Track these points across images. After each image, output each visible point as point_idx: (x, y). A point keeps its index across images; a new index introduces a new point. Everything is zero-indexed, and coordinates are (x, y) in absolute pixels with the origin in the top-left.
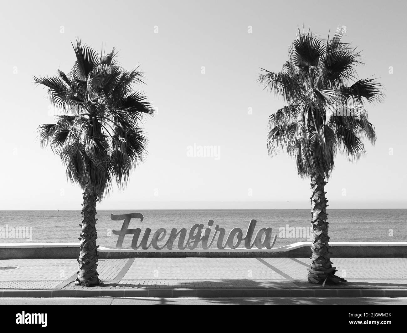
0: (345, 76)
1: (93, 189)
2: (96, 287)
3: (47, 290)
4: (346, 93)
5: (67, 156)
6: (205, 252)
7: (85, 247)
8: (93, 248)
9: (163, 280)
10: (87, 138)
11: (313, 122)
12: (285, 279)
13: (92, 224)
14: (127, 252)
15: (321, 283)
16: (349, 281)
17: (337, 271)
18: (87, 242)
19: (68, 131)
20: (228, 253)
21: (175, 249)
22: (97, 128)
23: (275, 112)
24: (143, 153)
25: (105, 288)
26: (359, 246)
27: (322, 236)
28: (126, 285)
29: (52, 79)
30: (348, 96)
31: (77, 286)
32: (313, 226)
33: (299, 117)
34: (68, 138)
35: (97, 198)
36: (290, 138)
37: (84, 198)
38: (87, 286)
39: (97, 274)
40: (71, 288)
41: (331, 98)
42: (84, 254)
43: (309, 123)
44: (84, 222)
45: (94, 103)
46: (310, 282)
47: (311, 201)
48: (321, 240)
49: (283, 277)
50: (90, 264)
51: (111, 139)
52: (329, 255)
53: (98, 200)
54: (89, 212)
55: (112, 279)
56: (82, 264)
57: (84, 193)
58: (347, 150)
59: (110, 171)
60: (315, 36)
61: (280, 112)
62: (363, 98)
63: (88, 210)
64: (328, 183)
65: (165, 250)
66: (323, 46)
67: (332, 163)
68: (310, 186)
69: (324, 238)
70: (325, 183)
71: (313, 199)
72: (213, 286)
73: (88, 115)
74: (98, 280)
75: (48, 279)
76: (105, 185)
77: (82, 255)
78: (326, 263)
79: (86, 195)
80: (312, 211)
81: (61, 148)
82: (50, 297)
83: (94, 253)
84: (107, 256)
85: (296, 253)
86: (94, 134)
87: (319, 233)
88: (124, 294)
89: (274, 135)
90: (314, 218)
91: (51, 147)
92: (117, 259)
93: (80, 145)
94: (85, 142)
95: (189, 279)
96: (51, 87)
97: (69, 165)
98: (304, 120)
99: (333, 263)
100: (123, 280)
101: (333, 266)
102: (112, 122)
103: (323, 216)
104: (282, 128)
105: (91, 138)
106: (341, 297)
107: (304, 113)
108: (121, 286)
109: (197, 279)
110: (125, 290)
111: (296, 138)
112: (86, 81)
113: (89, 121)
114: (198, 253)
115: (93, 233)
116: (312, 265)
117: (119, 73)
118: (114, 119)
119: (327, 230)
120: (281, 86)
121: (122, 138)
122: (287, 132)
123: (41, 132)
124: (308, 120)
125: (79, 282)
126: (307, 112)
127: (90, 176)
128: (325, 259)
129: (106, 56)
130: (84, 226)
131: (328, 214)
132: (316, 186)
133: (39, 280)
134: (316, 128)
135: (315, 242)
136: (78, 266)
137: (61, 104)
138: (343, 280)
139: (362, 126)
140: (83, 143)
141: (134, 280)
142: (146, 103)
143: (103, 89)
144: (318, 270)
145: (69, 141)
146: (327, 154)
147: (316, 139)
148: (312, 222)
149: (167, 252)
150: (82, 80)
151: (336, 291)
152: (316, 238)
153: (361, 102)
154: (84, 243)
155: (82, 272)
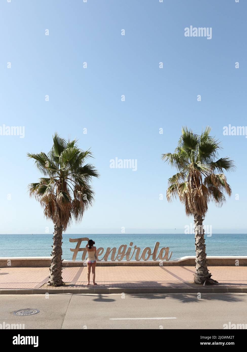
0: (212, 156)
1: (61, 223)
2: (61, 287)
3: (29, 289)
4: (213, 165)
5: (45, 202)
6: (128, 263)
7: (54, 261)
8: (60, 261)
9: (103, 282)
10: (58, 191)
11: (194, 183)
12: (179, 281)
13: (59, 246)
14: (79, 263)
15: (202, 283)
16: (219, 282)
17: (212, 275)
18: (56, 257)
19: (46, 187)
20: (142, 263)
21: (109, 261)
22: (64, 185)
23: (172, 177)
24: (92, 201)
25: (67, 287)
26: (223, 259)
27: (202, 253)
28: (80, 286)
29: (39, 155)
30: (214, 168)
31: (49, 287)
32: (196, 247)
33: (186, 179)
34: (46, 191)
35: (63, 229)
36: (181, 192)
37: (55, 229)
38: (55, 286)
39: (61, 278)
40: (45, 288)
41: (204, 169)
42: (54, 265)
43: (192, 183)
44: (54, 244)
45: (63, 170)
46: (196, 283)
47: (195, 231)
48: (202, 256)
49: (178, 280)
50: (57, 272)
51: (73, 192)
52: (207, 265)
53: (63, 230)
54: (57, 238)
55: (71, 281)
56: (53, 271)
57: (55, 226)
58: (215, 200)
59: (71, 212)
60: (194, 133)
61: (174, 177)
62: (223, 169)
63: (57, 237)
64: (204, 220)
65: (103, 261)
66: (199, 138)
67: (207, 208)
68: (194, 222)
69: (203, 254)
70: (203, 220)
71: (196, 230)
72: (135, 286)
73: (59, 177)
74: (62, 282)
75: (30, 281)
76: (68, 220)
77: (53, 265)
78: (205, 270)
79: (56, 227)
80: (195, 237)
81: (41, 197)
82: (31, 294)
83: (60, 264)
84: (66, 265)
85: (184, 263)
86: (62, 189)
87: (200, 251)
88: (79, 292)
89: (171, 189)
90: (196, 242)
91: (35, 197)
92: (73, 268)
93: (53, 196)
94: (56, 194)
95: (120, 281)
96: (37, 160)
97: (46, 208)
98: (189, 181)
99: (209, 271)
100: (78, 282)
101: (209, 272)
102: (74, 182)
103: (202, 240)
104: (175, 185)
105: (60, 192)
106: (215, 293)
107: (189, 177)
108: (77, 286)
109: (124, 281)
110: (79, 289)
111: (185, 192)
112: (58, 156)
113: (60, 181)
114: (124, 263)
115: (60, 251)
116: (196, 272)
117: (79, 152)
118: (75, 180)
119: (205, 249)
120: (175, 161)
121: (79, 192)
122: (179, 188)
123: (30, 188)
124: (191, 181)
125: (50, 283)
126: (191, 177)
127: (59, 215)
128: (204, 268)
129: (71, 142)
130: (54, 247)
131: (205, 239)
132: (197, 222)
133: (24, 282)
134: (196, 186)
135: (198, 257)
136: (50, 273)
137: (43, 170)
138: (215, 281)
139: (223, 185)
140: (55, 195)
141: (85, 282)
142: (95, 170)
143: (69, 162)
144: (201, 275)
145: (47, 194)
146: (204, 202)
147: (197, 193)
148: (196, 244)
149: (104, 262)
150: (56, 156)
151: (212, 289)
152: (198, 254)
153: (222, 171)
154: (54, 258)
155: (52, 277)
